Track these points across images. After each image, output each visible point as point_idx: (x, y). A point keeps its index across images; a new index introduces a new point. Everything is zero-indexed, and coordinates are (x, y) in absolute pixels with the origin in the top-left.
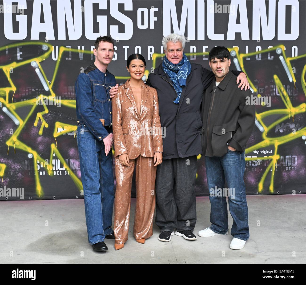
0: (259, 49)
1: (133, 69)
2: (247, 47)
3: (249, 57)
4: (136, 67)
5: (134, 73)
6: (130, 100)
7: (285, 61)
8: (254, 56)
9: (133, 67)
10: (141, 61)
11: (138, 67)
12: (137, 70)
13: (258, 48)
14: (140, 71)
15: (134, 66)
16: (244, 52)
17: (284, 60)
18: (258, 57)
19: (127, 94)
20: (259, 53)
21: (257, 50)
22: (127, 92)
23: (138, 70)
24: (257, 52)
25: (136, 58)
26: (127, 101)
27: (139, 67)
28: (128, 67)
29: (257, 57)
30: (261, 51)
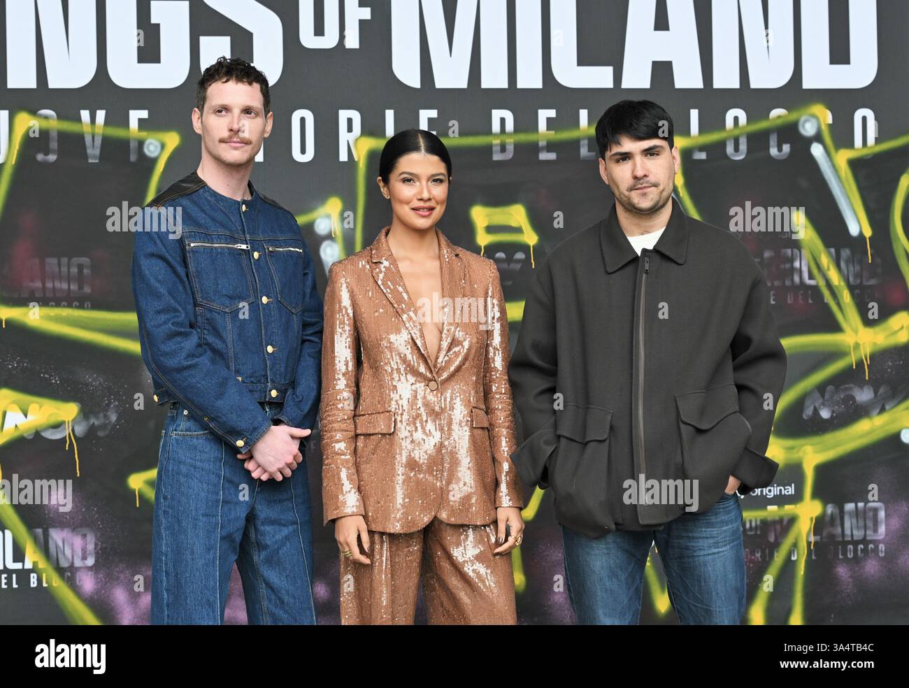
0: (736, 119)
1: (406, 191)
2: (694, 114)
3: (702, 148)
4: (418, 183)
5: (408, 203)
6: (396, 305)
7: (830, 164)
8: (722, 145)
9: (406, 181)
10: (435, 158)
11: (424, 182)
12: (421, 192)
13: (736, 116)
14: (429, 200)
15: (409, 177)
16: (686, 132)
17: (828, 159)
18: (737, 149)
19: (380, 282)
20: (737, 132)
21: (729, 123)
22: (381, 276)
23: (426, 195)
24: (731, 130)
25: (417, 149)
26: (381, 310)
27: (428, 180)
28: (386, 181)
29: (730, 149)
30: (743, 127)
